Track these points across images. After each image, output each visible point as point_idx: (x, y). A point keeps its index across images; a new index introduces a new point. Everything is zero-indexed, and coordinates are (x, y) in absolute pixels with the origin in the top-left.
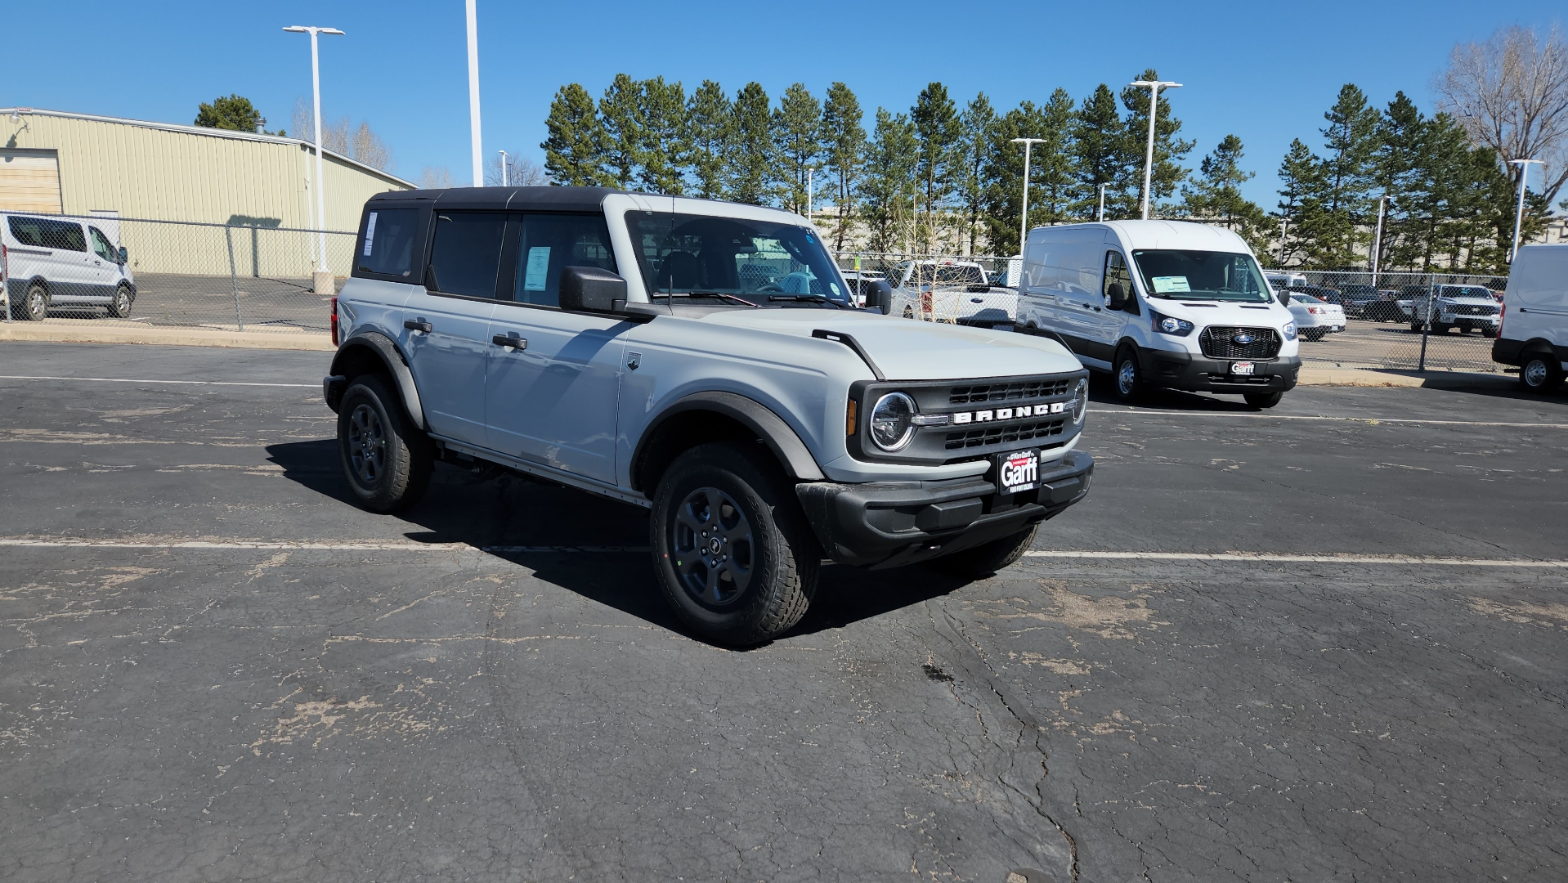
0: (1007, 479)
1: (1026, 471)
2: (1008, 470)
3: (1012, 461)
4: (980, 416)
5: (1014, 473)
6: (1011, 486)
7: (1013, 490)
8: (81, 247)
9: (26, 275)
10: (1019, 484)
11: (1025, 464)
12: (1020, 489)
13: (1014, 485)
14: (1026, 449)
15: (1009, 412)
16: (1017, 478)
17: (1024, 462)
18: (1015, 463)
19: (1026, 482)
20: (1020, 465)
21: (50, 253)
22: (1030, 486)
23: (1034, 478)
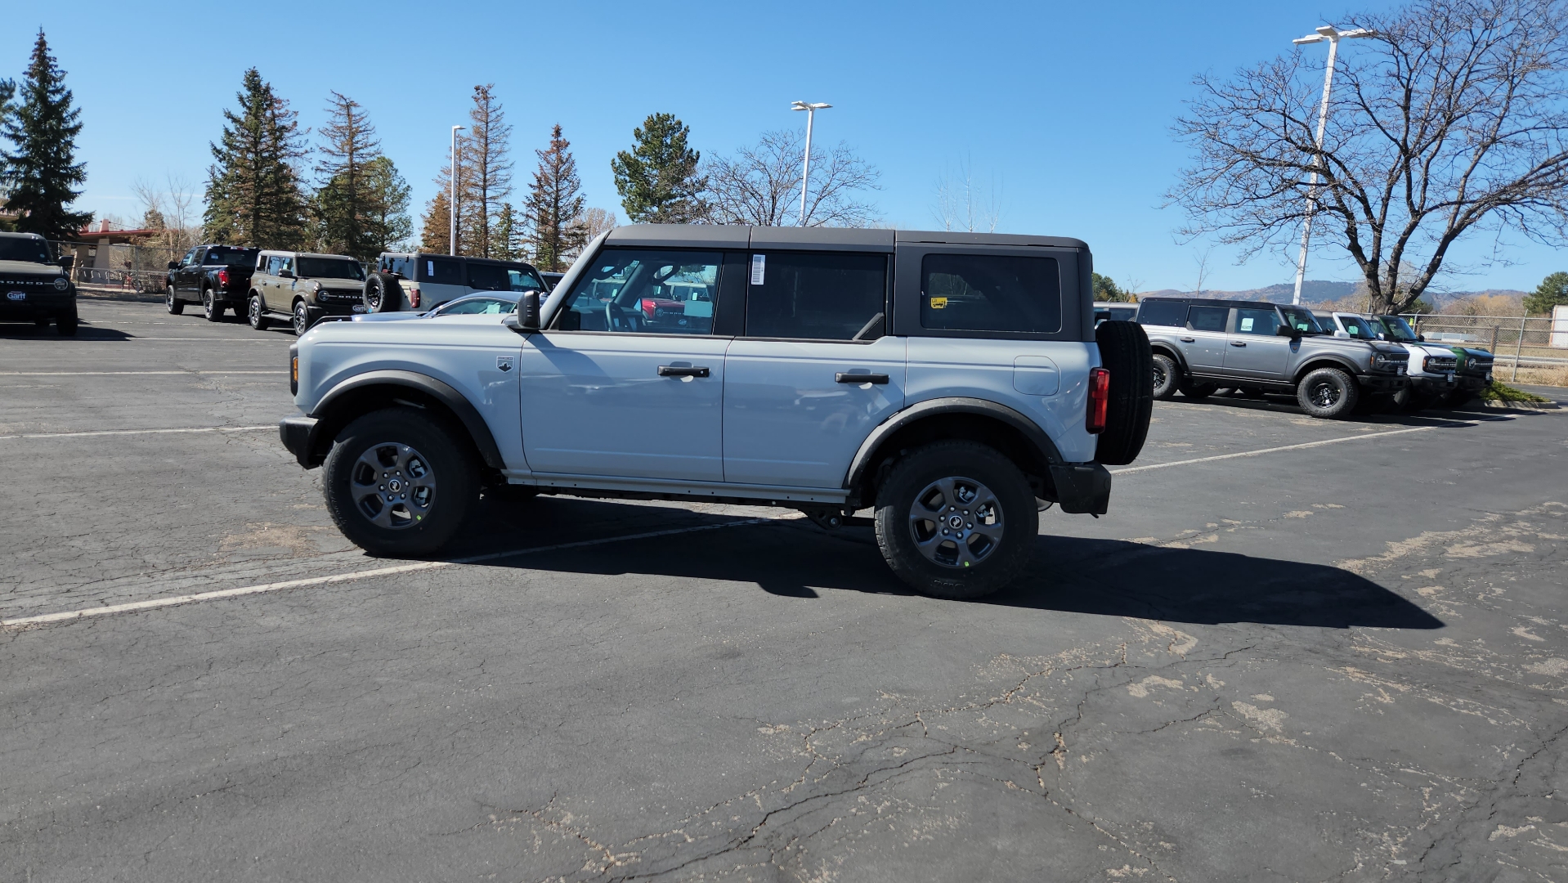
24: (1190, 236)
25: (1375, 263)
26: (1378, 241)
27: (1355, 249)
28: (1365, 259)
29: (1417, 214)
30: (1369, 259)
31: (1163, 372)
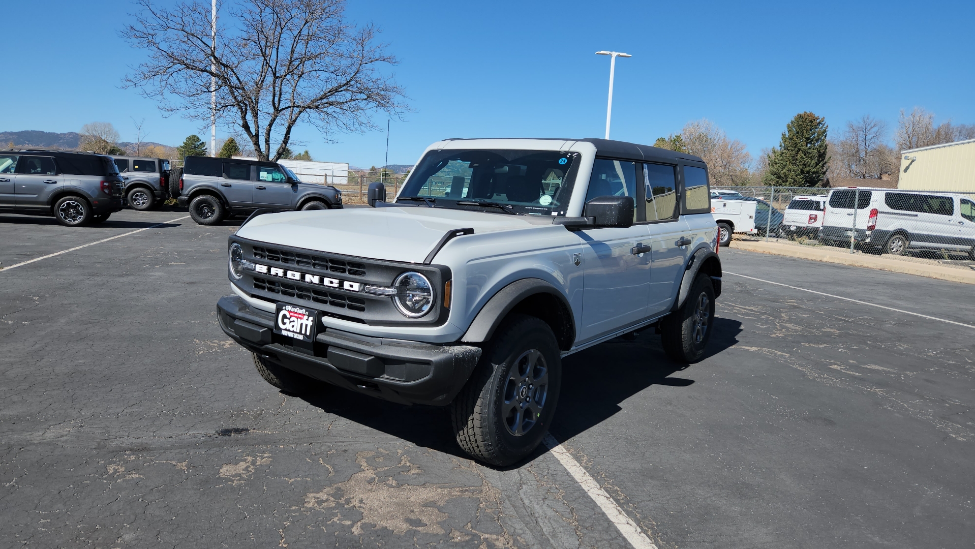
0: (284, 324)
1: (302, 324)
2: (284, 316)
3: (290, 312)
4: (274, 271)
5: (290, 322)
6: (286, 330)
7: (284, 333)
8: (950, 212)
9: (891, 228)
10: (293, 332)
11: (301, 319)
12: (291, 335)
13: (289, 330)
14: (301, 307)
15: (297, 276)
16: (293, 326)
17: (300, 316)
18: (292, 314)
19: (300, 333)
20: (297, 318)
21: (917, 216)
22: (301, 337)
23: (308, 333)
24: (171, 113)
25: (257, 136)
26: (257, 123)
27: (246, 127)
28: (252, 133)
29: (277, 110)
30: (254, 134)
31: (212, 206)
